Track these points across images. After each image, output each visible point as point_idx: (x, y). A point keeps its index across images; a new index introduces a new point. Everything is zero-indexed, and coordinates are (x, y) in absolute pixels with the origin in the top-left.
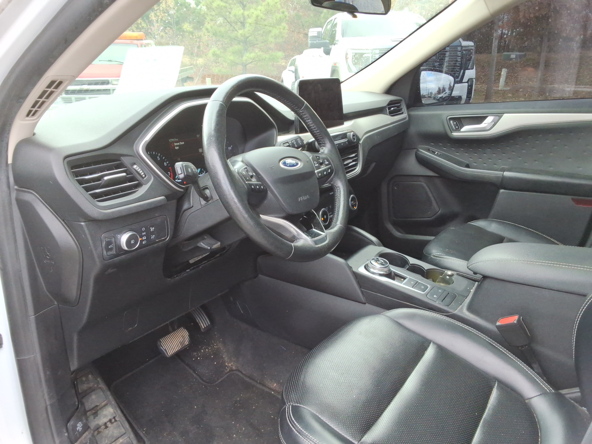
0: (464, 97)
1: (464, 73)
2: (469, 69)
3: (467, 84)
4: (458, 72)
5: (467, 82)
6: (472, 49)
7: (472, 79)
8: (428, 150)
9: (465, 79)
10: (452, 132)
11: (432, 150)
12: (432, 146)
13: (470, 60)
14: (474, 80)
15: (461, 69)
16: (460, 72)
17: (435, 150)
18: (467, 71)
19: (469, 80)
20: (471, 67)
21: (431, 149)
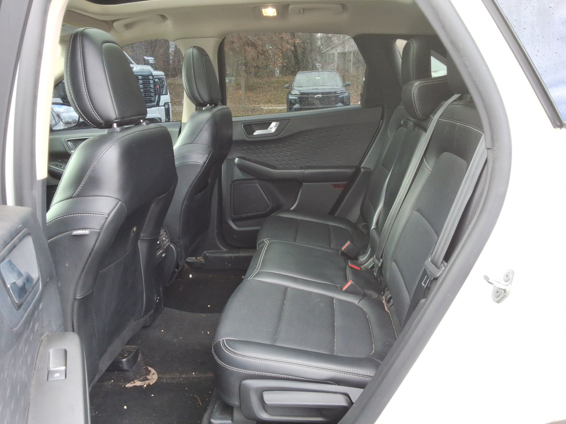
0: (163, 118)
1: (159, 98)
2: (164, 95)
3: (163, 108)
4: (154, 97)
5: (164, 106)
6: (163, 78)
7: (168, 103)
8: (57, 165)
9: (161, 103)
10: (71, 151)
11: (60, 166)
12: (59, 162)
13: (163, 87)
14: (170, 104)
15: (156, 95)
16: (155, 98)
17: (62, 165)
18: (162, 97)
19: (165, 103)
20: (165, 93)
21: (59, 164)
